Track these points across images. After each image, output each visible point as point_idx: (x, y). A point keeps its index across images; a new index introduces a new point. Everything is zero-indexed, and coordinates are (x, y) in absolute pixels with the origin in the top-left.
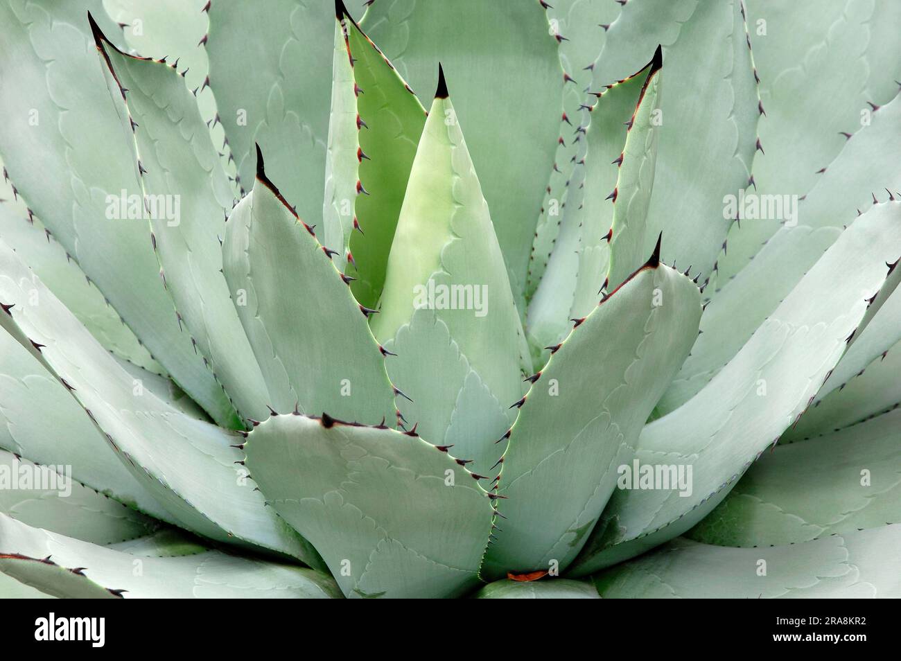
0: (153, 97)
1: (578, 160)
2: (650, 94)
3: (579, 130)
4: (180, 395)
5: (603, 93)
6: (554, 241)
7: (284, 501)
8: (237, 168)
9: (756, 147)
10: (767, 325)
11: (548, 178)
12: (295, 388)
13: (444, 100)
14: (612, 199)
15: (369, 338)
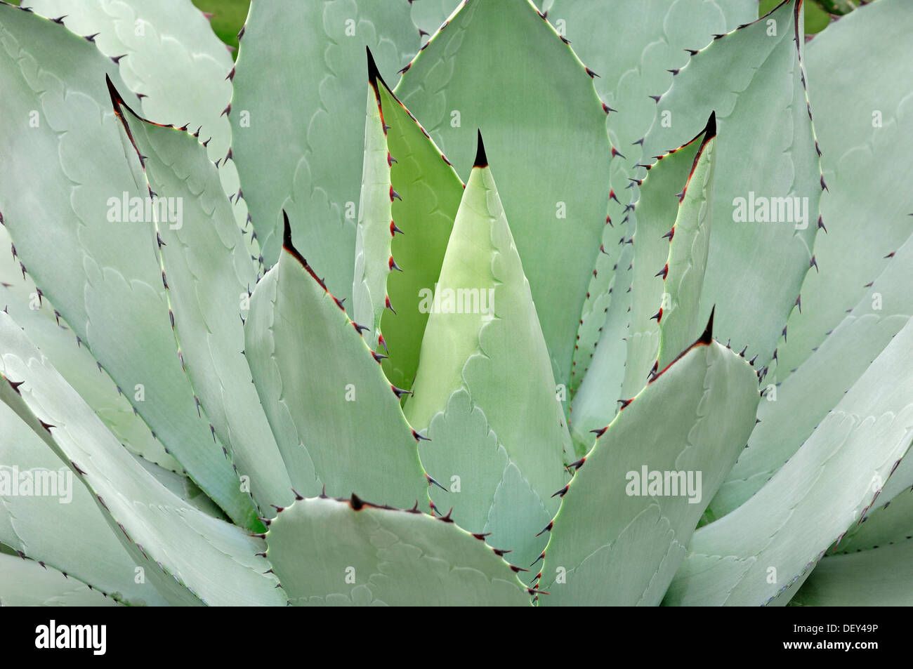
0: (172, 167)
1: (627, 240)
2: (702, 164)
3: (628, 208)
4: (196, 492)
5: (653, 165)
6: (601, 330)
7: (308, 599)
8: (261, 248)
9: (817, 225)
10: (832, 417)
11: (594, 261)
12: (321, 479)
13: (483, 170)
14: (662, 276)
15: (401, 422)
